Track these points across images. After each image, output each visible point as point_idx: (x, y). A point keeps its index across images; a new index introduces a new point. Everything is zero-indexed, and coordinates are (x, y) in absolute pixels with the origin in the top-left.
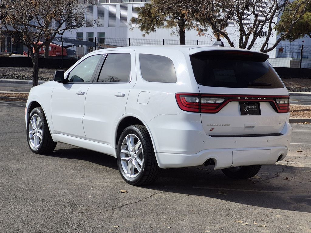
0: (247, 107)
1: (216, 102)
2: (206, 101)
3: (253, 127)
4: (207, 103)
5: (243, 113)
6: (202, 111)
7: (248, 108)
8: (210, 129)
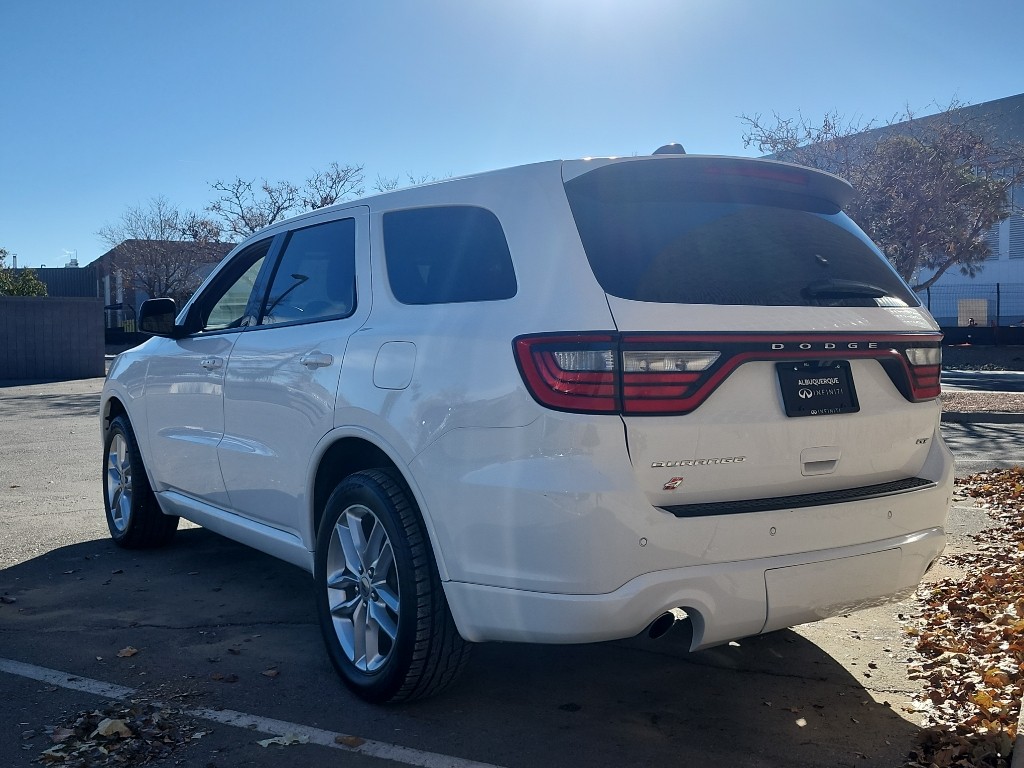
0: (807, 382)
1: (685, 366)
2: (643, 364)
3: (832, 463)
4: (648, 372)
5: (794, 407)
6: (628, 408)
7: (812, 387)
8: (666, 481)
